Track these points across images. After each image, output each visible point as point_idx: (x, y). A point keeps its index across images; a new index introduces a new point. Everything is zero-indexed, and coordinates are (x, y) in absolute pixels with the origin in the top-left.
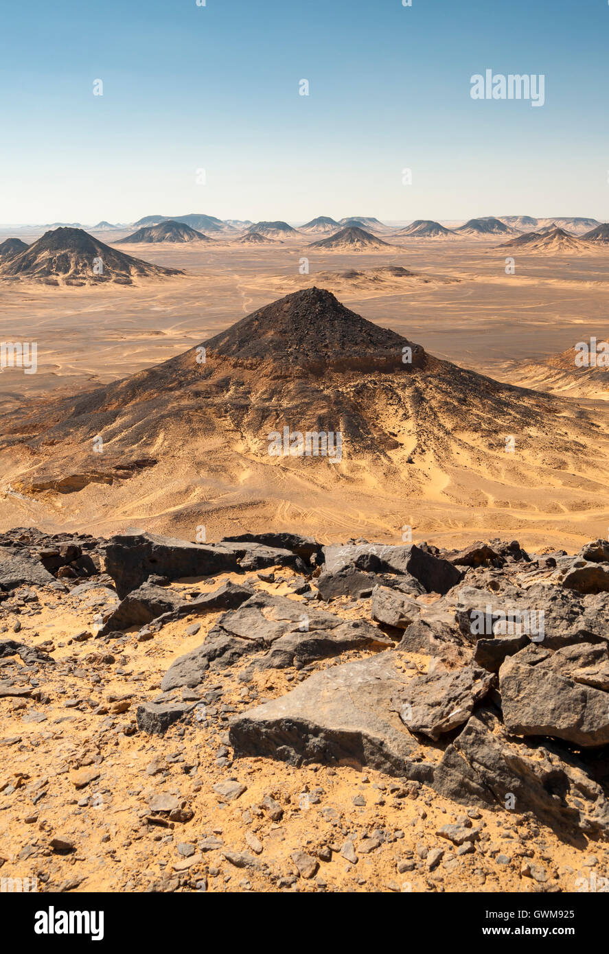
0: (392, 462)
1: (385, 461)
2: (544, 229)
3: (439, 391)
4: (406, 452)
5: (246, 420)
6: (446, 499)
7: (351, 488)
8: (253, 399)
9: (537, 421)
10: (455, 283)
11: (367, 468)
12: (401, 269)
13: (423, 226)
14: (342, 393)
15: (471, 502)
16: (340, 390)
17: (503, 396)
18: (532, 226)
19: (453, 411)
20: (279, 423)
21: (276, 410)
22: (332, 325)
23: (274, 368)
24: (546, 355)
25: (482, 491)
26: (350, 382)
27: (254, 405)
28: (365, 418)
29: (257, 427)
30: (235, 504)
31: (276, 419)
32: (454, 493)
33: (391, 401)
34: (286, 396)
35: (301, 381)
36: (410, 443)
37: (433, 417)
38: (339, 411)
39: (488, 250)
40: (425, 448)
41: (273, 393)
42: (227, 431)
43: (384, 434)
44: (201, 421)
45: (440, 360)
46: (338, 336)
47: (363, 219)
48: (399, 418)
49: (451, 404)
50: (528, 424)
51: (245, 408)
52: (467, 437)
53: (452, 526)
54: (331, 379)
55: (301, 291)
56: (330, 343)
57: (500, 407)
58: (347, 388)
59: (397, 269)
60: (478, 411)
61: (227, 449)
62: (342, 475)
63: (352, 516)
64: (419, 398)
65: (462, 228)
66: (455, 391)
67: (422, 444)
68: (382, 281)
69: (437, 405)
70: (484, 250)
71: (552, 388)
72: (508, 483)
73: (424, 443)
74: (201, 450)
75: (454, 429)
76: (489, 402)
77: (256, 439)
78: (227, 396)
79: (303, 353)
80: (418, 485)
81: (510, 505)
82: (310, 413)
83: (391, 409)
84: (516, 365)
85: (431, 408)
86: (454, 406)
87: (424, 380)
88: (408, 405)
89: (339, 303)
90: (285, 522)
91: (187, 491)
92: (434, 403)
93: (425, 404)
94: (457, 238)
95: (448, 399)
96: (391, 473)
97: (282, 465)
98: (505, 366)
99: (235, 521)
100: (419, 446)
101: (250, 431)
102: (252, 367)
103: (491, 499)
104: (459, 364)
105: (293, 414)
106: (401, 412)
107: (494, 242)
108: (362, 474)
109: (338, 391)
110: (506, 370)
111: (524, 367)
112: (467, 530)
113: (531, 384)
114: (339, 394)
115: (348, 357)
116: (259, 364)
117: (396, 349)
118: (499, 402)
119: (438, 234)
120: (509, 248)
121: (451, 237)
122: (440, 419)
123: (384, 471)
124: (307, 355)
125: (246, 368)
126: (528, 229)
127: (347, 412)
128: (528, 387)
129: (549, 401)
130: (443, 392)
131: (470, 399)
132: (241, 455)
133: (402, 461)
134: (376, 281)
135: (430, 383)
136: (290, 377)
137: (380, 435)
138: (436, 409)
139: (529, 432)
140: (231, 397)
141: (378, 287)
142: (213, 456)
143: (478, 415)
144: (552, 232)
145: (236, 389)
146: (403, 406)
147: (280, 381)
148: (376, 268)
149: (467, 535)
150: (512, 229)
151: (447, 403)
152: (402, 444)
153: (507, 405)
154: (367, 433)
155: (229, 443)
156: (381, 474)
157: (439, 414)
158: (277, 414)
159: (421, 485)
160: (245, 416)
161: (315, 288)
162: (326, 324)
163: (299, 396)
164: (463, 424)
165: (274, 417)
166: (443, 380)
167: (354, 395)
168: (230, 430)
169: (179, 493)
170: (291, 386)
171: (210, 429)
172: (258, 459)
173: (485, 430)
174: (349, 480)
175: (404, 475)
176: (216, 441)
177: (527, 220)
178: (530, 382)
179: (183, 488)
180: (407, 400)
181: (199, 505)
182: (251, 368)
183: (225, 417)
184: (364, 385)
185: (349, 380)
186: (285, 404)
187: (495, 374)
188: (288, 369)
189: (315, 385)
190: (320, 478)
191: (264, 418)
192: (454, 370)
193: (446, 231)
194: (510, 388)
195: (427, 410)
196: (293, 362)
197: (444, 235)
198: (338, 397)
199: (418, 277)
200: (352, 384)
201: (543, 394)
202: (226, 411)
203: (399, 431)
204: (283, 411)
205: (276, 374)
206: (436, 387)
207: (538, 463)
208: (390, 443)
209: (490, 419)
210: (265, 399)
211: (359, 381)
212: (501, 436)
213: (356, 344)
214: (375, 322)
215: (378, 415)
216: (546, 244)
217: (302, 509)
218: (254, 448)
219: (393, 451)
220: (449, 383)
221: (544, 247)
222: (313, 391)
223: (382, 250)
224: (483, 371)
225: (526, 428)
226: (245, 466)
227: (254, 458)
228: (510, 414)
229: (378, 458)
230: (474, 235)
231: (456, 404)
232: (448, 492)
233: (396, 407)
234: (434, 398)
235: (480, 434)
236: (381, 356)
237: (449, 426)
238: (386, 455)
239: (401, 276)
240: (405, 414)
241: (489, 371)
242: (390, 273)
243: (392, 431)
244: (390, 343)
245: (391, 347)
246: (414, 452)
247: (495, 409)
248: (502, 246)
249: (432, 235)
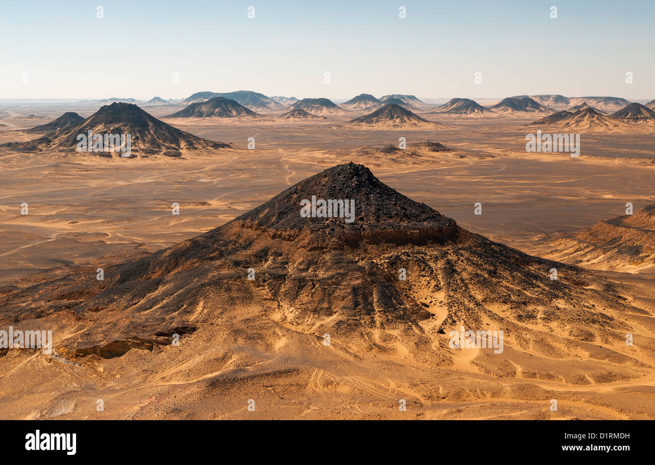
0: (424, 332)
1: (417, 331)
2: (576, 107)
3: (470, 263)
4: (438, 322)
5: (283, 290)
6: (475, 369)
7: (383, 357)
8: (291, 269)
9: (565, 294)
10: (490, 159)
11: (399, 338)
12: (438, 145)
13: (460, 104)
14: (377, 264)
15: (499, 372)
16: (375, 261)
17: (533, 268)
18: (564, 104)
19: (483, 283)
20: (314, 293)
21: (312, 280)
22: (368, 199)
23: (312, 239)
24: (577, 229)
25: (511, 361)
26: (385, 254)
27: (291, 275)
28: (398, 289)
29: (293, 297)
30: (270, 371)
31: (312, 289)
32: (483, 363)
33: (423, 273)
34: (322, 266)
35: (337, 252)
36: (441, 313)
37: (464, 288)
38: (373, 282)
39: (522, 127)
40: (455, 319)
41: (310, 263)
42: (265, 299)
43: (417, 305)
44: (239, 290)
45: (471, 234)
46: (373, 209)
47: (403, 97)
48: (431, 289)
49: (482, 276)
50: (557, 297)
51: (283, 277)
52: (497, 308)
53: (481, 396)
54: (366, 251)
55: (338, 166)
56: (366, 216)
57: (529, 280)
58: (381, 260)
59: (434, 144)
60: (508, 283)
61: (264, 317)
62: (375, 345)
63: (383, 385)
64: (450, 270)
65: (497, 106)
66: (485, 264)
67: (453, 315)
68: (420, 156)
69: (468, 277)
70: (518, 127)
71: (581, 261)
72: (537, 354)
73: (455, 314)
74: (239, 318)
75: (484, 301)
76: (519, 275)
77: (293, 308)
78: (265, 266)
79: (340, 225)
80: (448, 355)
81: (538, 376)
82: (345, 283)
83: (424, 281)
84: (547, 239)
85: (462, 280)
86: (485, 278)
87: (456, 252)
88: (440, 277)
89: (375, 178)
90: (317, 390)
91: (224, 358)
92: (465, 275)
93: (456, 276)
94: (493, 115)
95: (479, 272)
96: (422, 343)
97: (316, 334)
98: (536, 239)
99: (269, 389)
100: (450, 316)
101: (287, 301)
102: (290, 238)
103: (519, 369)
104: (491, 237)
105: (328, 285)
106: (433, 283)
107: (528, 120)
108: (394, 344)
109: (373, 262)
110: (537, 243)
111: (555, 240)
112: (495, 400)
113: (561, 257)
114: (373, 265)
115: (383, 229)
116: (297, 236)
117: (429, 223)
118: (528, 275)
119: (474, 112)
120: (542, 125)
121: (487, 114)
122: (471, 290)
123: (415, 341)
124: (344, 228)
125: (284, 239)
126: (561, 107)
127: (380, 283)
128: (558, 260)
129: (577, 274)
130: (474, 264)
131: (501, 271)
132: (277, 324)
133: (434, 331)
134: (414, 156)
135: (462, 255)
136: (326, 248)
137: (412, 306)
138: (467, 281)
139: (557, 304)
140: (269, 268)
141: (416, 162)
142: (251, 324)
143: (508, 287)
144: (583, 111)
145: (274, 259)
146: (435, 278)
147: (317, 252)
148: (414, 144)
149: (494, 405)
150: (545, 107)
151: (477, 275)
152: (433, 315)
153: (536, 277)
154: (400, 304)
155: (266, 312)
156: (412, 343)
157: (470, 286)
158: (313, 284)
159: (451, 355)
160: (282, 285)
161: (352, 163)
162: (362, 197)
163: (335, 267)
164: (493, 296)
165: (310, 287)
166: (474, 253)
167: (388, 266)
168: (267, 299)
169: (217, 360)
170: (327, 257)
171: (248, 297)
172: (293, 328)
173: (515, 302)
174: (382, 349)
175: (435, 345)
176: (253, 310)
177: (559, 99)
178: (560, 254)
179: (220, 355)
180: (439, 272)
181: (235, 372)
182: (289, 240)
183: (263, 286)
184: (398, 257)
185: (383, 252)
186: (321, 274)
187: (526, 247)
188: (324, 241)
189: (350, 256)
190: (354, 347)
191: (301, 288)
192: (484, 243)
193: (482, 109)
194: (540, 261)
195: (459, 281)
196: (329, 234)
197: (480, 113)
198: (372, 268)
199: (454, 153)
200: (386, 256)
201: (571, 267)
202: (264, 281)
203: (431, 302)
204: (319, 281)
205: (313, 246)
206: (468, 259)
207: (566, 335)
208: (422, 313)
209: (519, 291)
210: (303, 269)
211: (392, 253)
212: (530, 308)
213: (391, 217)
214: (410, 196)
215: (411, 286)
216: (578, 122)
217: (336, 378)
218: (290, 317)
219: (424, 322)
220: (480, 256)
221: (575, 125)
222: (349, 262)
223: (421, 126)
224: (515, 244)
225: (554, 300)
226: (280, 334)
227: (289, 326)
228: (539, 287)
229: (410, 328)
230: (509, 113)
231: (486, 276)
232: (476, 362)
233: (428, 279)
234: (465, 270)
235: (510, 306)
236: (414, 229)
237: (479, 297)
238: (417, 325)
239: (437, 151)
240: (436, 286)
241: (521, 243)
242: (427, 148)
243: (424, 301)
244: (424, 216)
245: (424, 220)
246: (445, 323)
247: (524, 281)
248: (535, 123)
249: (468, 112)
